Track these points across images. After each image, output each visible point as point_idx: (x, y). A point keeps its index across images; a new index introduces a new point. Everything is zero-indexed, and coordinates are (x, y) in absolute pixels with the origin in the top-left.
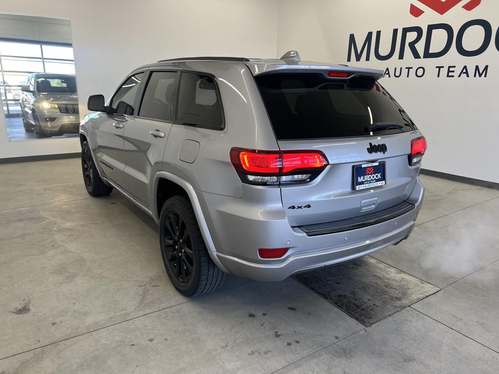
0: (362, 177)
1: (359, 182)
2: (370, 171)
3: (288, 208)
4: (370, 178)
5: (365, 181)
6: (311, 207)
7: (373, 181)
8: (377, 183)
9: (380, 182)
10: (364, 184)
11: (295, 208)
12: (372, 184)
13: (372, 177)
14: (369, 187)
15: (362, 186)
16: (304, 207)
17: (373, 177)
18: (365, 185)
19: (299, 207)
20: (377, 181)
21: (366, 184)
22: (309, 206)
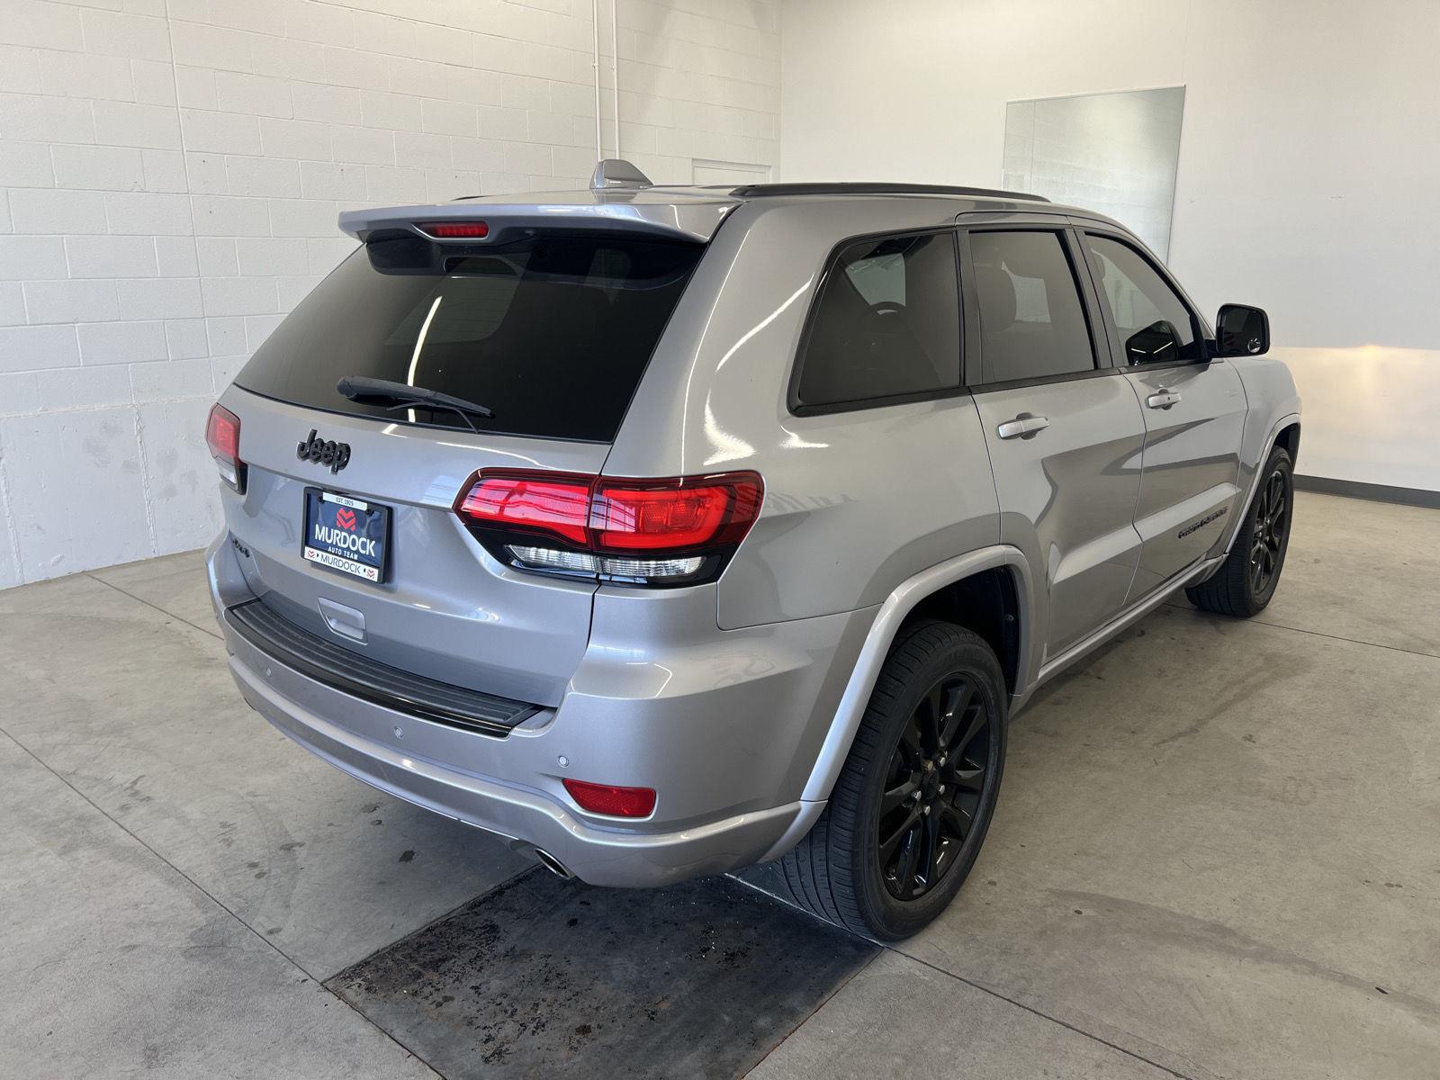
2: (346, 521)
4: (345, 543)
5: (332, 545)
7: (352, 556)
8: (358, 565)
9: (367, 568)
10: (325, 551)
12: (344, 560)
13: (349, 541)
14: (335, 566)
15: (321, 553)
16: (244, 551)
17: (354, 543)
18: (325, 554)
20: (363, 560)
21: (330, 552)
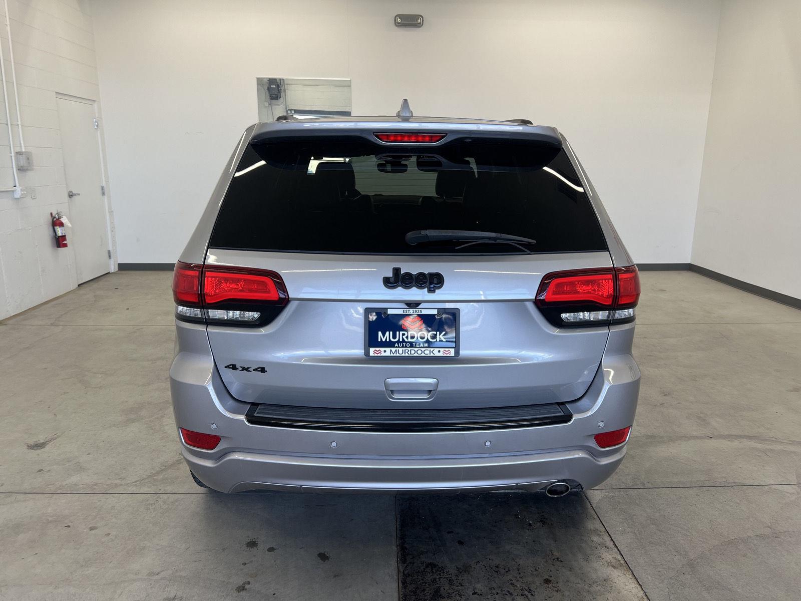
0: (388, 333)
1: (379, 340)
3: (225, 367)
4: (412, 338)
5: (398, 342)
6: (266, 371)
9: (442, 349)
10: (394, 347)
11: (238, 369)
12: (416, 349)
15: (388, 350)
16: (254, 370)
18: (394, 349)
19: (244, 369)
21: (399, 347)
22: (263, 370)
